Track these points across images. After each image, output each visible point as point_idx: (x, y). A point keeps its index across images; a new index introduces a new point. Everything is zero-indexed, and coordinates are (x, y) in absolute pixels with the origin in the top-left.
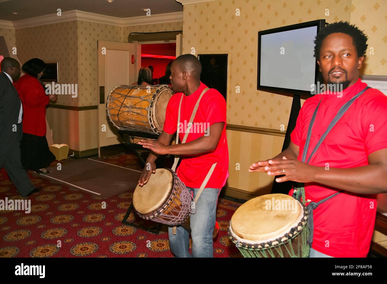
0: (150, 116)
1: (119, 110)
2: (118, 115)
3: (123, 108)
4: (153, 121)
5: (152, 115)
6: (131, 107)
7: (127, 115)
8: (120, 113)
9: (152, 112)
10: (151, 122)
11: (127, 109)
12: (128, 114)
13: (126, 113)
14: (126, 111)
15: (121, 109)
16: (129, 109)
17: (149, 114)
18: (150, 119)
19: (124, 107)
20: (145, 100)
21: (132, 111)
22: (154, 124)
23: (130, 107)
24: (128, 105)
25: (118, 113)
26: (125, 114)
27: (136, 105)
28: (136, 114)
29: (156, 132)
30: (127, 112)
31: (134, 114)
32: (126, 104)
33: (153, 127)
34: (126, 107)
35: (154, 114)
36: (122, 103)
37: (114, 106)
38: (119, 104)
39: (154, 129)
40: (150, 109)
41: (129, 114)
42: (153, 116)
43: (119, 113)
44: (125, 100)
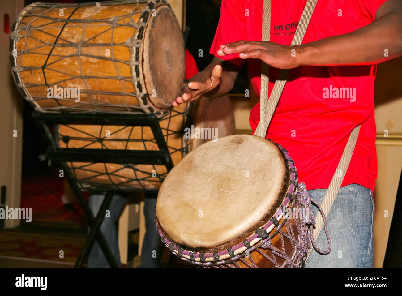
0: (137, 59)
1: (48, 53)
2: (43, 67)
3: (60, 49)
4: (143, 74)
5: (140, 59)
6: (84, 43)
7: (72, 64)
8: (50, 61)
9: (141, 50)
10: (138, 75)
11: (71, 51)
12: (74, 61)
13: (67, 59)
14: (69, 54)
15: (54, 52)
16: (76, 50)
17: (134, 55)
18: (137, 67)
19: (63, 45)
20: (121, 25)
21: (85, 53)
22: (145, 83)
23: (79, 46)
24: (74, 41)
25: (43, 64)
26: (65, 63)
27: (98, 38)
28: (96, 60)
29: (145, 103)
30: (71, 56)
31: (91, 60)
32: (68, 38)
33: (141, 91)
34: (68, 44)
35: (146, 55)
36: (58, 37)
37: (32, 46)
38: (49, 39)
39: (142, 94)
40: (138, 43)
41: (76, 63)
42: (143, 61)
43: (48, 63)
44: (66, 30)
